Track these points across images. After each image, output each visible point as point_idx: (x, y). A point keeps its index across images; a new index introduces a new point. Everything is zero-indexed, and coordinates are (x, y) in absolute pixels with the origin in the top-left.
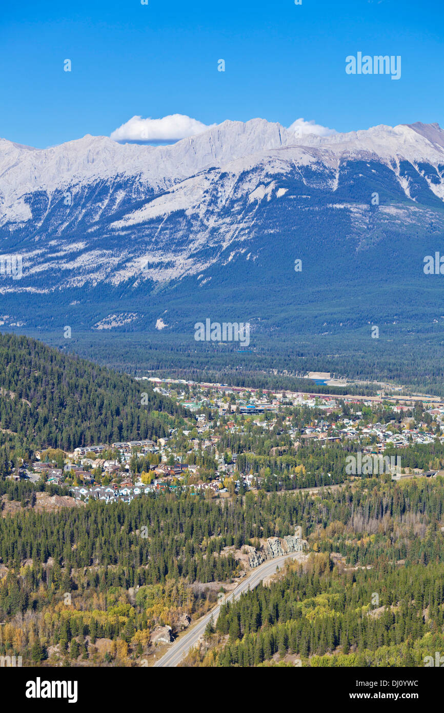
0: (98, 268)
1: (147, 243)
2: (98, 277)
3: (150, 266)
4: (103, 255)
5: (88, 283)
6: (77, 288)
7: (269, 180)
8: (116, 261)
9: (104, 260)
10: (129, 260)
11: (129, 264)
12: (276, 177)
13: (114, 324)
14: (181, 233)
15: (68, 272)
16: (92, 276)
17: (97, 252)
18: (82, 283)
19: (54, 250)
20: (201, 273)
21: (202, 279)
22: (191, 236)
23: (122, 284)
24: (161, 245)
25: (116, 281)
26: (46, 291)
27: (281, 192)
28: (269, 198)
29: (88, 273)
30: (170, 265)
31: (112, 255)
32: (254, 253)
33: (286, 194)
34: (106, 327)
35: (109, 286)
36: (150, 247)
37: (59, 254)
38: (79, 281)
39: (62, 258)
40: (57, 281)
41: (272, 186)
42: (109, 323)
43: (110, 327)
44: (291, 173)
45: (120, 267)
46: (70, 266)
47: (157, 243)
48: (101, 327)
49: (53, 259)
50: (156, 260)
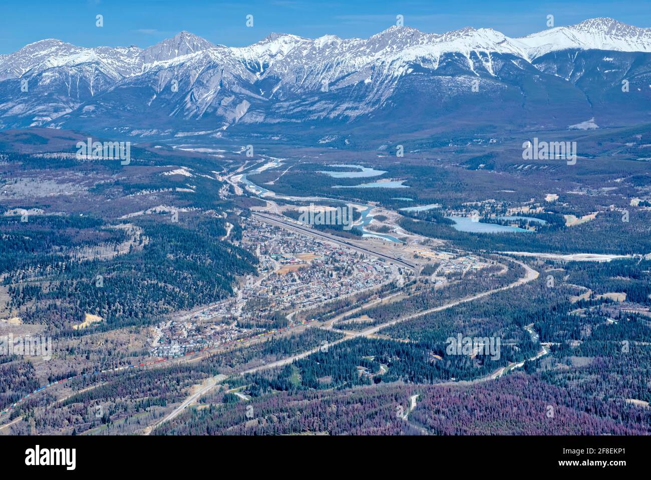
0: (324, 110)
1: (346, 98)
2: (324, 114)
3: (347, 109)
4: (326, 104)
5: (319, 117)
6: (313, 120)
7: (404, 64)
8: (332, 106)
9: (326, 106)
10: (337, 106)
11: (338, 108)
12: (407, 63)
13: (327, 141)
14: (362, 92)
15: (310, 111)
16: (321, 113)
17: (324, 102)
18: (316, 117)
19: (304, 100)
20: (371, 113)
21: (370, 116)
22: (367, 94)
23: (334, 117)
24: (353, 98)
25: (332, 116)
26: (299, 121)
27: (410, 70)
28: (404, 74)
29: (320, 112)
30: (357, 108)
31: (330, 103)
32: (395, 103)
33: (413, 72)
34: (323, 142)
35: (328, 118)
36: (348, 99)
37: (306, 103)
38: (315, 116)
39: (307, 105)
40: (305, 116)
41: (406, 67)
42: (324, 140)
43: (325, 142)
44: (416, 60)
45: (334, 109)
46: (311, 109)
47: (351, 97)
48: (321, 142)
49: (303, 105)
50: (350, 106)
